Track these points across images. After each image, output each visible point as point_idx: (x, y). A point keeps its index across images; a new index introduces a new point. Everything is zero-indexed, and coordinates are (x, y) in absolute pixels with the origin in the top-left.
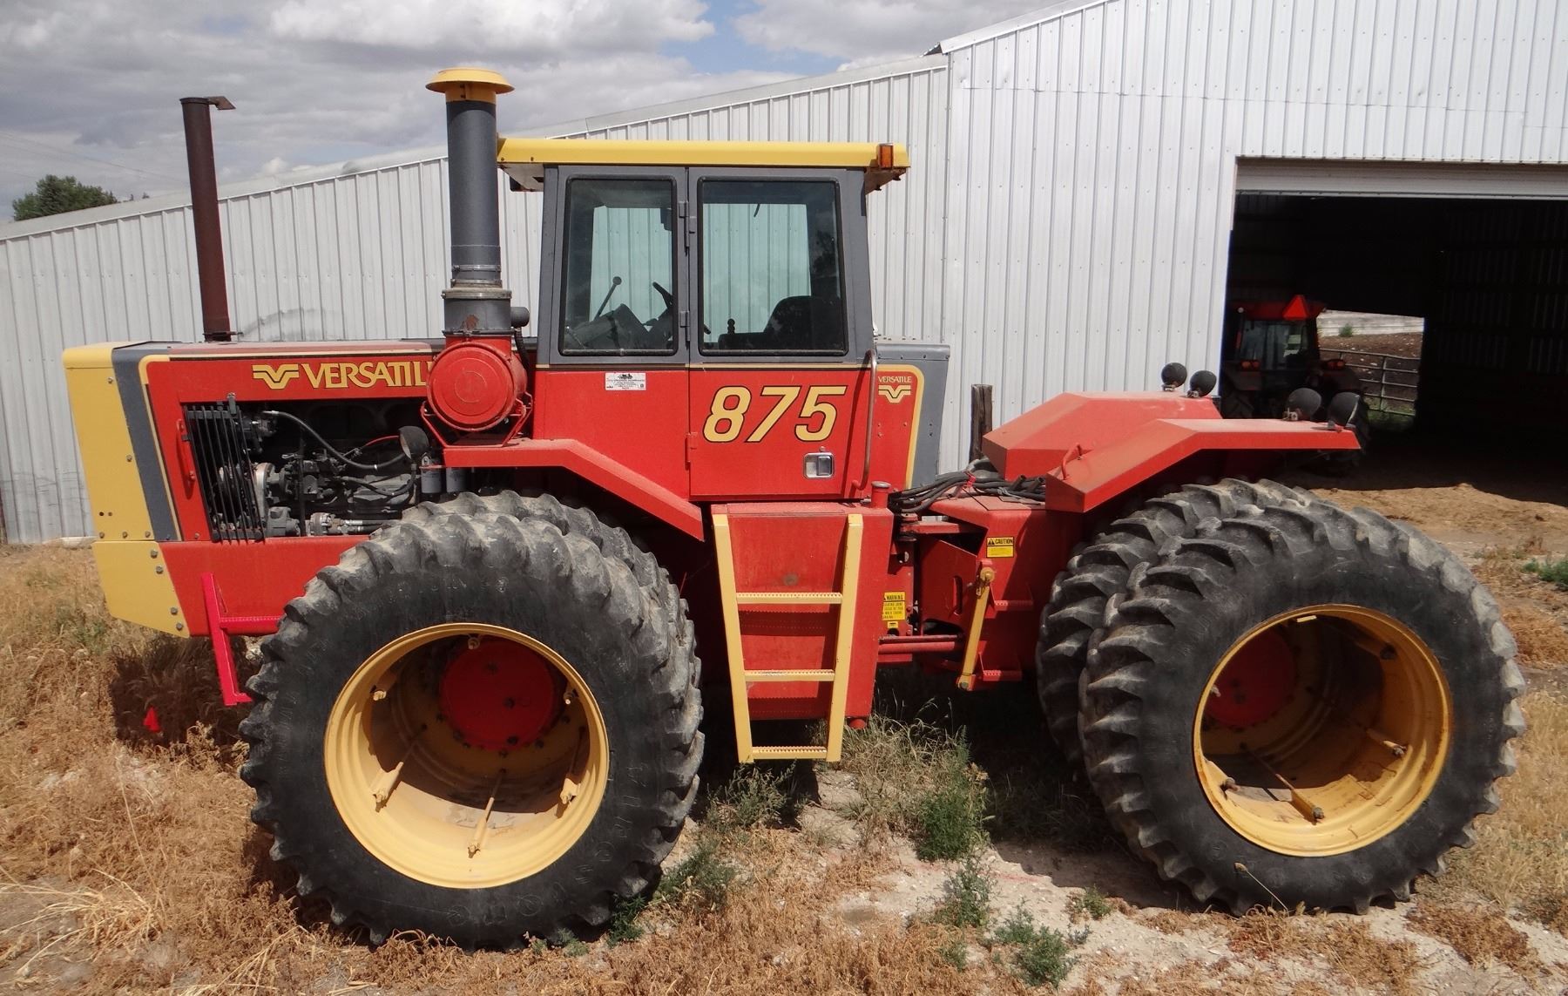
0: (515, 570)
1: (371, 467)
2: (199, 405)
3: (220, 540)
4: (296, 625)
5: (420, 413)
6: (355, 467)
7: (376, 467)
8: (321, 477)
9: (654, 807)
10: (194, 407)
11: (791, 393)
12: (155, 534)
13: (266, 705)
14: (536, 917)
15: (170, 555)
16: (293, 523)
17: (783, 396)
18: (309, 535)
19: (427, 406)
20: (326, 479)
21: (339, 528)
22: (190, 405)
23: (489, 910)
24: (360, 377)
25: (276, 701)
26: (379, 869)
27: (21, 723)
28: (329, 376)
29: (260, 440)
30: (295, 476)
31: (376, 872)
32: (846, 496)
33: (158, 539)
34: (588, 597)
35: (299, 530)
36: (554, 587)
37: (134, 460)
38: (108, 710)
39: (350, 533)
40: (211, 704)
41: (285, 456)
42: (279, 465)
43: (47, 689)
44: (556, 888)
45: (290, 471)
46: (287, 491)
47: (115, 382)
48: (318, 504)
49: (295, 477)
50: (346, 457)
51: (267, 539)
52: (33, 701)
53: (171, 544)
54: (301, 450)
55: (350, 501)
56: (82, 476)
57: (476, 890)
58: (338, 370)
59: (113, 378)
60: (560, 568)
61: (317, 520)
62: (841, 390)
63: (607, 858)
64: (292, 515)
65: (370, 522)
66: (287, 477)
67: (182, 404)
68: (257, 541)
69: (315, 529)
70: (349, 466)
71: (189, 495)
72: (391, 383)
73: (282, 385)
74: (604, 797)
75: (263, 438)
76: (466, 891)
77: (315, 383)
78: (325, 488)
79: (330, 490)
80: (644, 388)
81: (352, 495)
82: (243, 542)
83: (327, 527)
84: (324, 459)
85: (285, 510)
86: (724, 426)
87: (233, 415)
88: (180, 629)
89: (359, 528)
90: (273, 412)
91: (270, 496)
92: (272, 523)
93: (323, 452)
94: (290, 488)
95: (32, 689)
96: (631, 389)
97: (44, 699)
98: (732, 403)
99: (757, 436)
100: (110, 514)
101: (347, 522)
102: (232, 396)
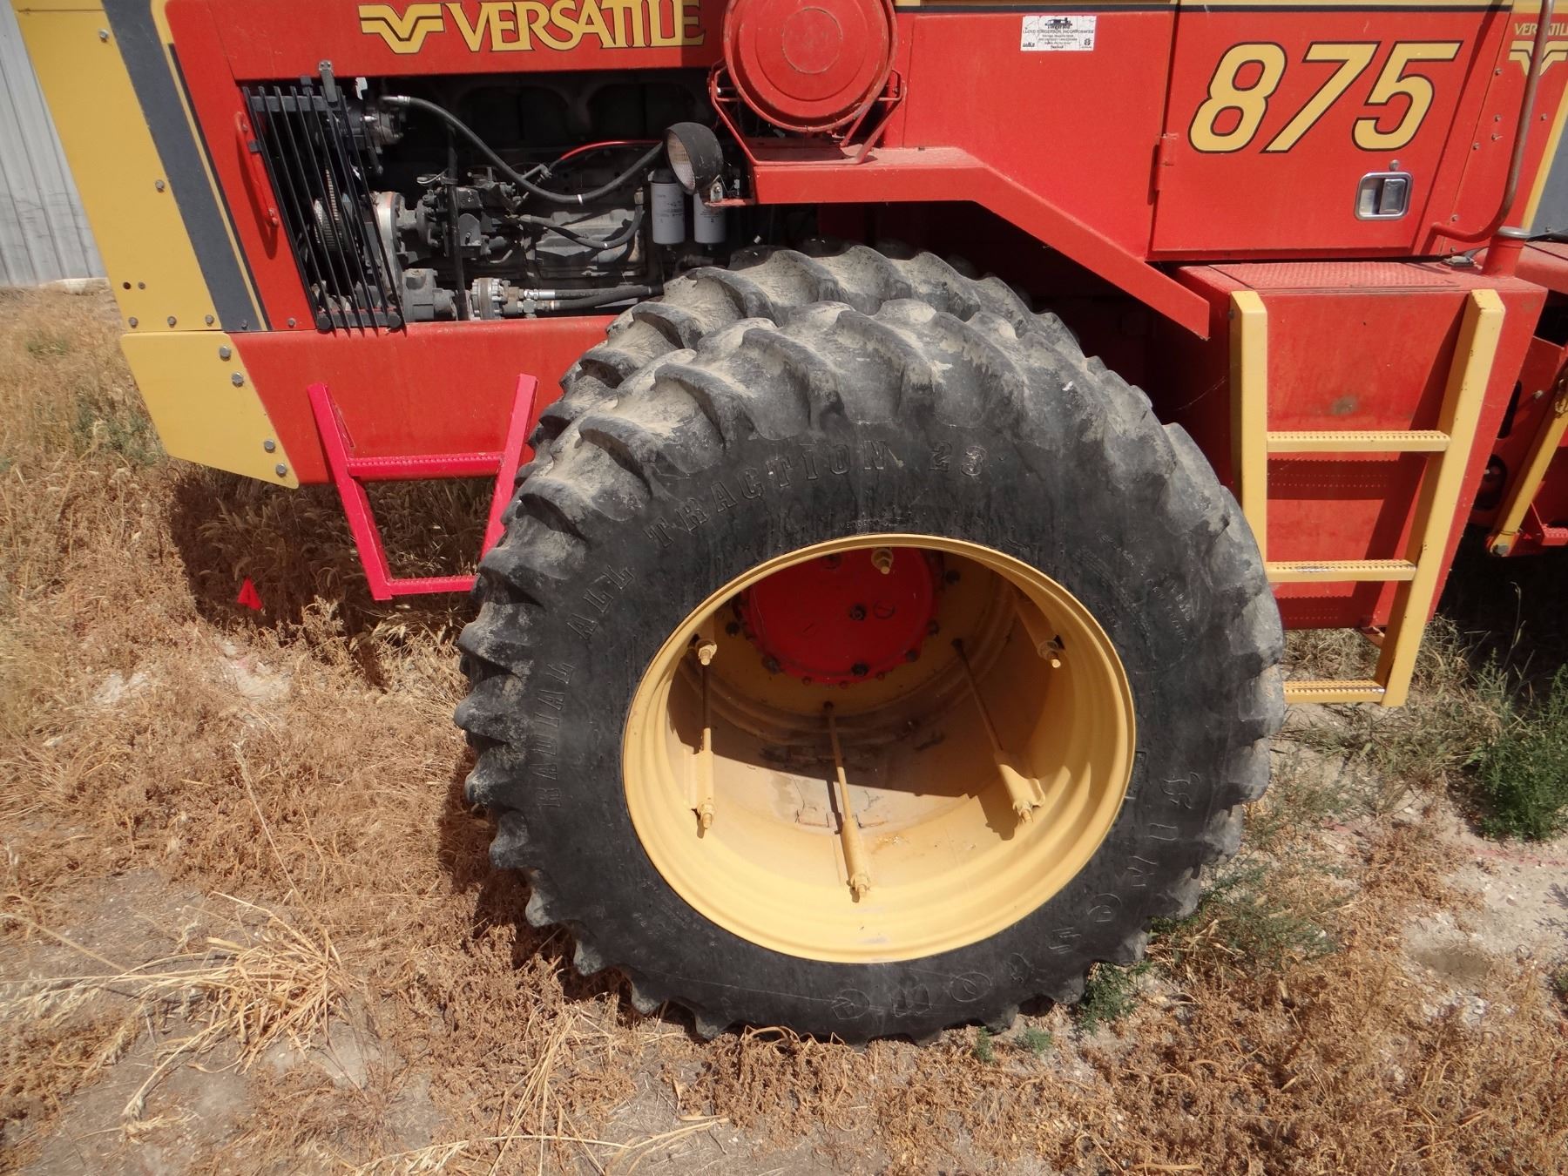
0: (999, 431)
1: (571, 198)
2: (270, 85)
3: (332, 329)
4: (558, 536)
5: (708, 96)
6: (545, 198)
7: (580, 198)
8: (485, 216)
9: (1198, 838)
10: (262, 89)
11: (1358, 56)
12: (222, 320)
13: (509, 684)
14: (978, 1003)
15: (249, 354)
16: (445, 297)
17: (1343, 62)
18: (472, 317)
19: (725, 81)
20: (496, 221)
21: (520, 304)
22: (253, 85)
23: (903, 997)
24: (551, 28)
25: (529, 678)
26: (717, 939)
27: (56, 582)
28: (497, 26)
29: (379, 150)
30: (443, 215)
31: (712, 944)
32: (1417, 252)
33: (229, 328)
34: (1134, 481)
35: (454, 308)
36: (1072, 464)
37: (168, 188)
38: (176, 565)
39: (540, 313)
40: (333, 571)
41: (422, 180)
42: (411, 197)
43: (82, 531)
44: (1017, 961)
45: (434, 206)
46: (431, 241)
47: (112, 40)
48: (482, 264)
49: (443, 217)
50: (527, 179)
51: (408, 326)
52: (65, 549)
53: (249, 336)
54: (452, 168)
55: (530, 256)
56: (75, 198)
57: (879, 966)
58: (511, 16)
59: (107, 29)
60: (1085, 425)
61: (484, 290)
62: (1447, 51)
63: (1107, 916)
64: (441, 283)
65: (567, 292)
66: (428, 217)
67: (239, 83)
68: (394, 330)
69: (481, 306)
70: (533, 195)
71: (271, 251)
72: (607, 42)
73: (414, 46)
74: (1115, 825)
75: (384, 147)
76: (863, 967)
77: (474, 42)
78: (492, 236)
79: (500, 239)
80: (1091, 48)
81: (533, 246)
82: (369, 332)
83: (501, 304)
84: (490, 184)
85: (428, 274)
86: (1228, 120)
87: (332, 104)
88: (282, 475)
89: (553, 305)
90: (401, 98)
91: (403, 251)
92: (410, 298)
93: (485, 173)
94: (434, 236)
95: (61, 533)
96: (1067, 48)
97: (80, 544)
98: (1247, 77)
99: (1283, 142)
100: (142, 286)
101: (532, 293)
102: (327, 68)
